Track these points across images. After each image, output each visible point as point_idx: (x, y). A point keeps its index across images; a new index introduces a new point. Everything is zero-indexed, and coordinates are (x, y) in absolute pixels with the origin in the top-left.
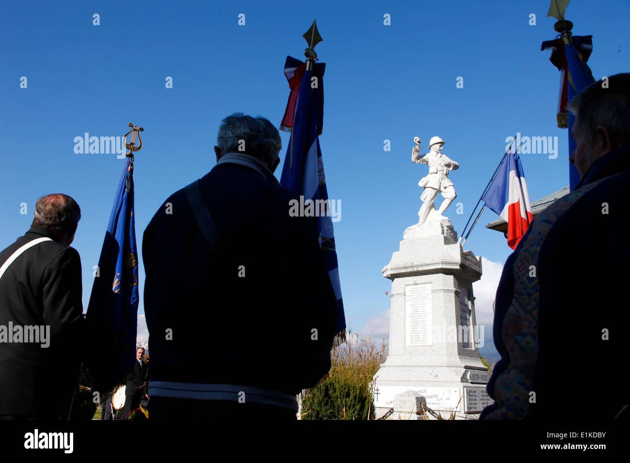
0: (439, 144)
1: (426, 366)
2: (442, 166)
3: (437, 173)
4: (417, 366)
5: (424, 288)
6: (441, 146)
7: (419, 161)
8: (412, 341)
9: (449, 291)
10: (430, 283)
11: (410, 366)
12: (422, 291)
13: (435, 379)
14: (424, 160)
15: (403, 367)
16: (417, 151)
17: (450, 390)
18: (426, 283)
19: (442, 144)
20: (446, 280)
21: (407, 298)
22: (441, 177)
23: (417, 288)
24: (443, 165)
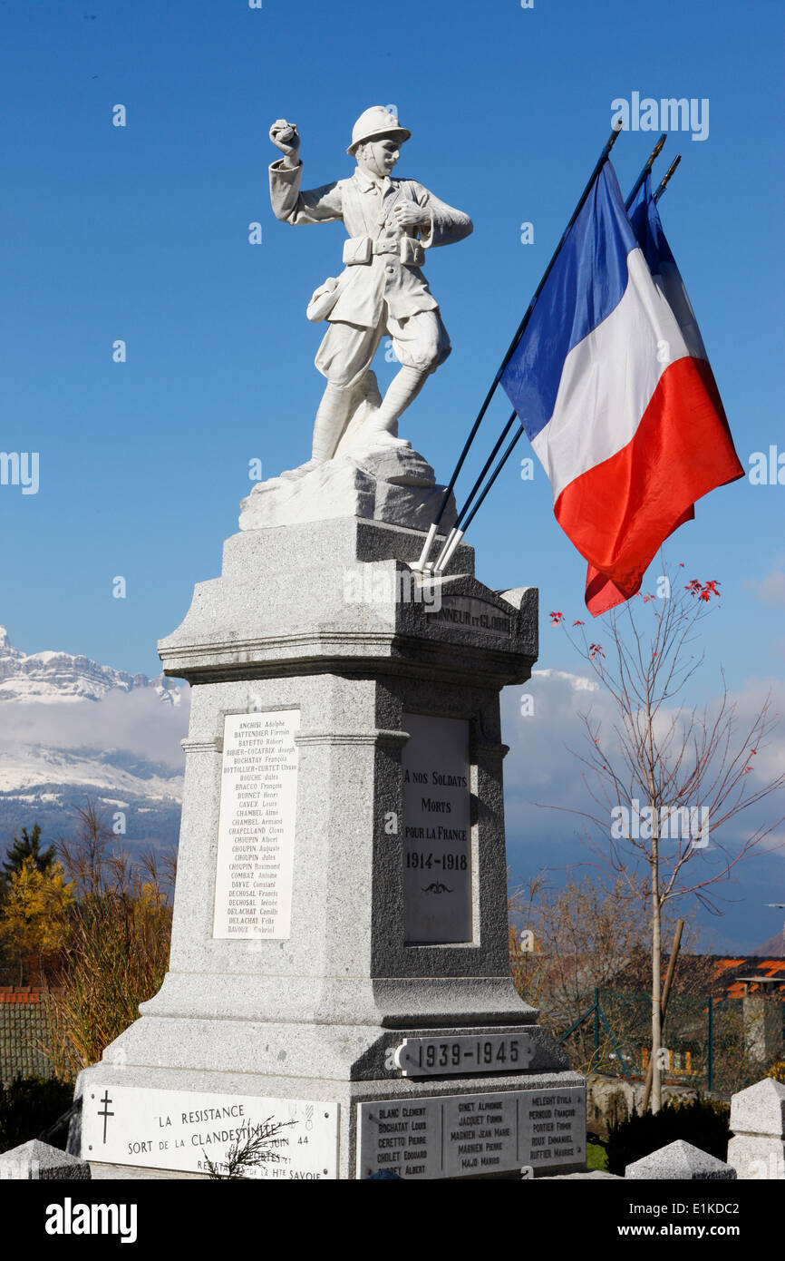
0: (384, 142)
1: (255, 1019)
2: (390, 235)
3: (369, 263)
4: (230, 1018)
5: (278, 724)
6: (391, 148)
7: (301, 215)
8: (232, 920)
9: (352, 739)
10: (296, 707)
11: (211, 1018)
12: (271, 738)
13: (279, 1067)
14: (324, 209)
15: (191, 1017)
16: (290, 178)
17: (310, 1112)
18: (282, 708)
19: (394, 139)
20: (348, 698)
21: (228, 761)
22: (387, 276)
23: (258, 725)
24: (396, 227)
